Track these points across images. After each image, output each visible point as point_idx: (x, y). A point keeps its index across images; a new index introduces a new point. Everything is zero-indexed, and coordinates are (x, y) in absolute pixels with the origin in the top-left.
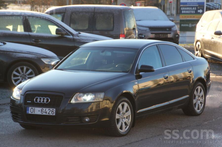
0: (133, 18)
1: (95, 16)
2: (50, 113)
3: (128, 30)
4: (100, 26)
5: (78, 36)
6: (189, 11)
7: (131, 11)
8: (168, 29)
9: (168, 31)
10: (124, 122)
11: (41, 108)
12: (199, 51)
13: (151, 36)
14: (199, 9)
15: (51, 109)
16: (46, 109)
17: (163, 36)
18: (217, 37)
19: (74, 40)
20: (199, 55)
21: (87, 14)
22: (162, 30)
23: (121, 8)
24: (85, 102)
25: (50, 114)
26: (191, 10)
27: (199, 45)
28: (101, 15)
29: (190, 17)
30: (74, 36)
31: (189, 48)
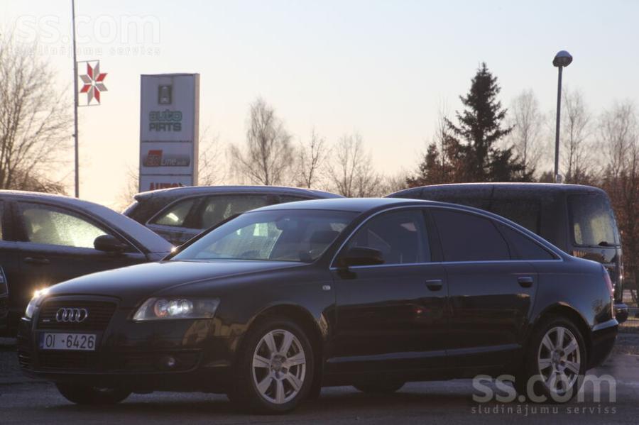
2: (86, 345)
10: (282, 379)
11: (67, 335)
15: (88, 336)
16: (77, 337)
24: (169, 318)
25: (84, 347)
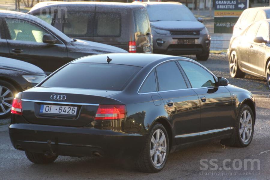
0: (147, 20)
1: (96, 16)
3: (140, 36)
4: (102, 30)
5: (73, 45)
6: (227, 6)
7: (144, 10)
8: (195, 33)
9: (195, 35)
12: (234, 63)
13: (173, 42)
14: (240, 4)
17: (188, 42)
18: (258, 45)
19: (67, 50)
20: (234, 68)
21: (85, 15)
22: (188, 34)
23: (130, 7)
26: (229, 4)
27: (234, 56)
28: (105, 16)
29: (228, 14)
30: (67, 45)
31: (224, 57)
